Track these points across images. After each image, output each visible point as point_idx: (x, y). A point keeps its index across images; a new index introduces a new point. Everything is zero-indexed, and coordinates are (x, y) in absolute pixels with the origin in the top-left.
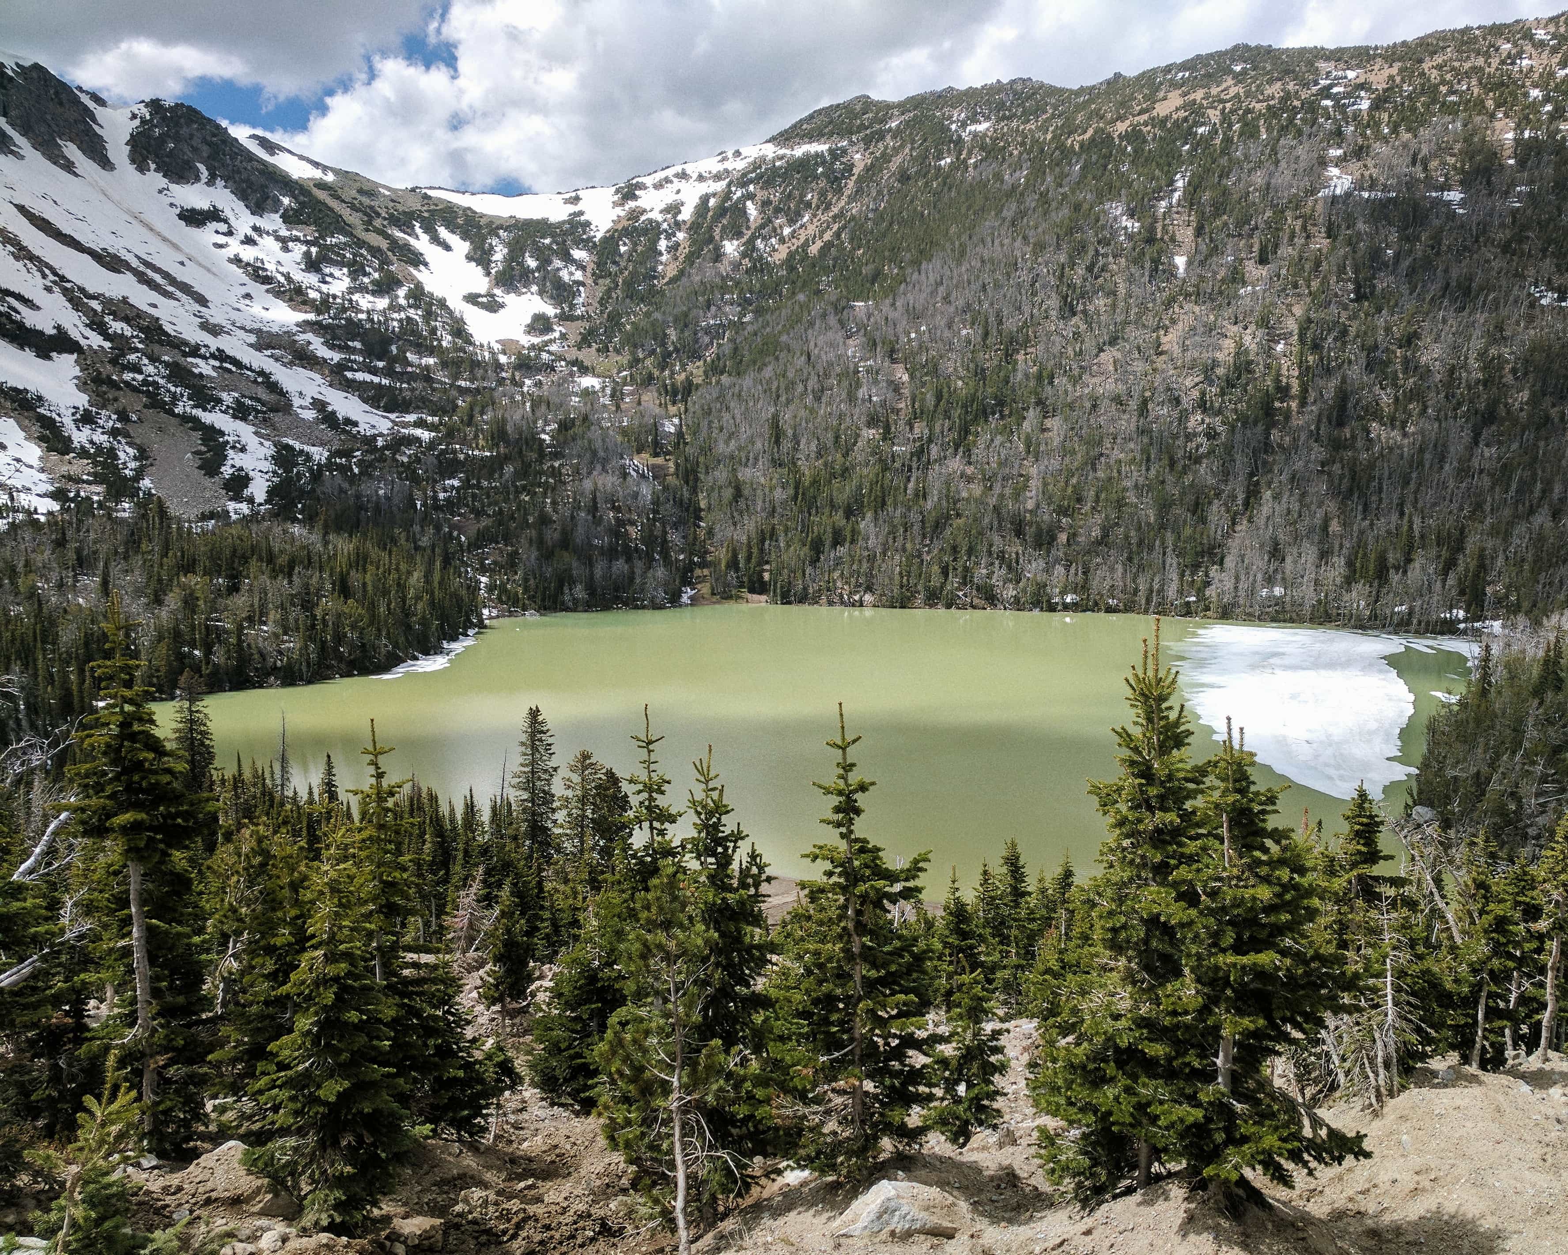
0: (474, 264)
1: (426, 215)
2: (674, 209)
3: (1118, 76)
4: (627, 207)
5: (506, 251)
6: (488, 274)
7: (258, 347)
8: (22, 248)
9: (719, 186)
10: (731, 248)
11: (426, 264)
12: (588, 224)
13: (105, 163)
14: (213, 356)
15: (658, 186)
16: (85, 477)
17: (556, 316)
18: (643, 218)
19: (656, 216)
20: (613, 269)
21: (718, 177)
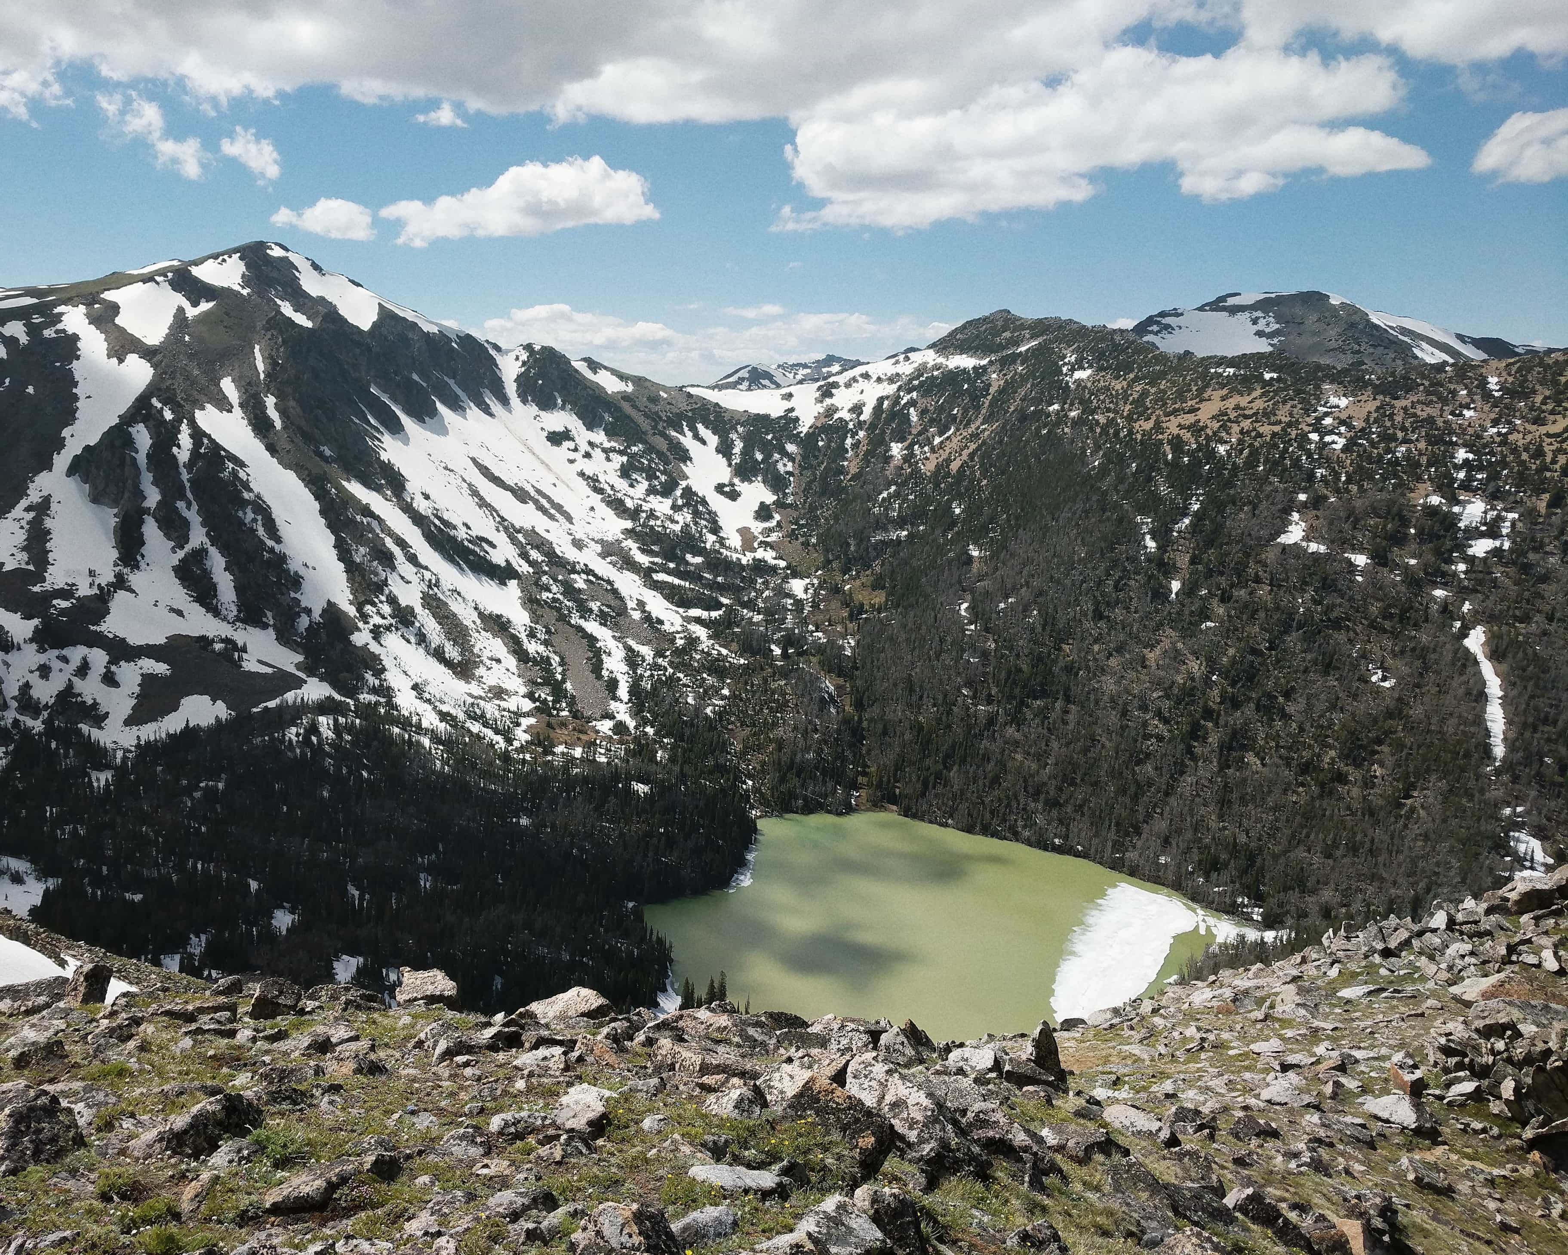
0: (720, 456)
1: (690, 414)
2: (857, 409)
3: (1187, 353)
4: (825, 404)
5: (742, 445)
6: (730, 465)
7: (604, 555)
8: (481, 499)
9: (891, 389)
10: (896, 449)
11: (690, 459)
12: (797, 419)
13: (504, 401)
14: (583, 571)
15: (848, 385)
16: (539, 680)
17: (774, 503)
18: (836, 416)
19: (844, 414)
20: (815, 463)
21: (891, 380)
